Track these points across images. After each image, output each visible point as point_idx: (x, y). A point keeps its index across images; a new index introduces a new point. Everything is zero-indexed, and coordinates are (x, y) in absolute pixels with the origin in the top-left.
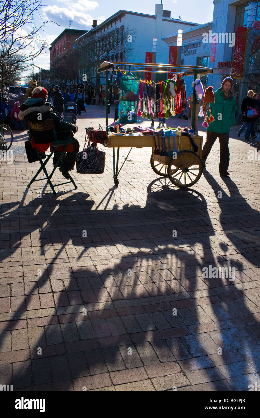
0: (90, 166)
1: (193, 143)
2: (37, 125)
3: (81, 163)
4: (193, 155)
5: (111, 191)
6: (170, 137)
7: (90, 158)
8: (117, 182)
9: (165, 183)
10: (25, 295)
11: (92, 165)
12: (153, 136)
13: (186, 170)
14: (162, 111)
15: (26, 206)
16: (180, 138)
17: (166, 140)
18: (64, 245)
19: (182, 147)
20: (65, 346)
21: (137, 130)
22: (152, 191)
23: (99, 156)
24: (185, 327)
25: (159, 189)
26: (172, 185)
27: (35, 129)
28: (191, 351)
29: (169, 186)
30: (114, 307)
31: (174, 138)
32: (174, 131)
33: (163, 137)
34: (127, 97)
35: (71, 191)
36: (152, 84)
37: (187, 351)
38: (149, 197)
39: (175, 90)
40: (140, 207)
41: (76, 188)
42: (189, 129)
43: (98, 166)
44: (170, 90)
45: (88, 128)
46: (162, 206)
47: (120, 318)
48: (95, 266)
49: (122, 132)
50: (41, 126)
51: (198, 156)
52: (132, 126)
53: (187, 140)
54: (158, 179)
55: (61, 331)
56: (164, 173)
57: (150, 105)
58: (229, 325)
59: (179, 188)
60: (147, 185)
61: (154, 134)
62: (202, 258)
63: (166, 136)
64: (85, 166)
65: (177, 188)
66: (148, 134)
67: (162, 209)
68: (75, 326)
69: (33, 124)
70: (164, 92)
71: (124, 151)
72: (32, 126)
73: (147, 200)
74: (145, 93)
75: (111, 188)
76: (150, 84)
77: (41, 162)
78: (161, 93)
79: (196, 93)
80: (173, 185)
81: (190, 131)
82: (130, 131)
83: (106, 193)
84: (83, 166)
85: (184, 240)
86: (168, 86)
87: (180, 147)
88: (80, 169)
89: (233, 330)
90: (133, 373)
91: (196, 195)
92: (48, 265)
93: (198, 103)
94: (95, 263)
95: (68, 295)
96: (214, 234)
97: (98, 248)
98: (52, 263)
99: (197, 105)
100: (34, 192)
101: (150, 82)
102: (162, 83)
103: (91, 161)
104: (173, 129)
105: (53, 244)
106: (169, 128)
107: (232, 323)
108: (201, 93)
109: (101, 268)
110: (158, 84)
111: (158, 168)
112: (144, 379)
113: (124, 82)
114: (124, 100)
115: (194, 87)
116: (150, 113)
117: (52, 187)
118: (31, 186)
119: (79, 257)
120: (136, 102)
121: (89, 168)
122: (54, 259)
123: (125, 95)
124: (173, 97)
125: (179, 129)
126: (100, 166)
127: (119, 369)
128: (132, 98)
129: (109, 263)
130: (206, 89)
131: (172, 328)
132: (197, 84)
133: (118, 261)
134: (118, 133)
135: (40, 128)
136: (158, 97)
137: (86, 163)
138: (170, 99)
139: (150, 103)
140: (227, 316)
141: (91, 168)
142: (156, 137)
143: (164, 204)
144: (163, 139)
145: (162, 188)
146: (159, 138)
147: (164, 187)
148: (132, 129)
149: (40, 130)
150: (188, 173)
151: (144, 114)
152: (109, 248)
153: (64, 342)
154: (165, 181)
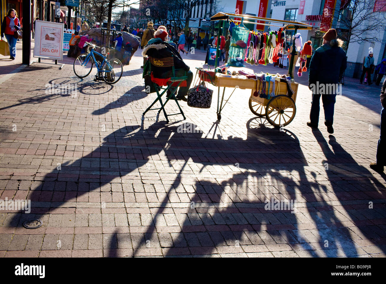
0: (199, 101)
1: (289, 89)
2: (159, 61)
3: (193, 97)
4: (289, 99)
5: (215, 125)
6: (270, 82)
7: (200, 94)
8: (219, 117)
9: (261, 122)
10: (166, 192)
11: (202, 100)
12: (256, 80)
13: (281, 112)
14: (263, 58)
15: (146, 130)
16: (278, 83)
17: (267, 84)
18: (186, 161)
19: (280, 91)
20: (205, 227)
21: (241, 73)
22: (250, 128)
23: (208, 93)
24: (291, 225)
25: (256, 126)
26: (267, 124)
27: (156, 65)
28: (298, 239)
29: (265, 125)
30: (236, 207)
31: (273, 83)
32: (274, 77)
33: (264, 81)
34: (237, 44)
35: (181, 121)
36: (258, 35)
37: (295, 239)
38: (248, 131)
39: (276, 41)
40: (243, 139)
41: (185, 118)
42: (286, 77)
43: (207, 101)
44: (271, 41)
45: (200, 68)
46: (262, 140)
47: (242, 214)
48: (215, 179)
49: (230, 74)
50: (162, 62)
51: (293, 100)
52: (237, 70)
53: (284, 86)
54: (255, 118)
55: (200, 217)
56: (260, 113)
57: (254, 52)
58: (324, 227)
59: (274, 127)
60: (246, 123)
61: (257, 78)
62: (299, 181)
63: (267, 81)
64: (195, 100)
65: (272, 127)
66: (252, 78)
67: (261, 142)
68: (209, 215)
69: (155, 60)
70: (267, 42)
71: (229, 90)
72: (154, 62)
73: (248, 134)
74: (251, 42)
75: (215, 122)
76: (256, 35)
77: (158, 94)
78: (265, 44)
79: (295, 45)
80: (269, 124)
81: (288, 78)
82: (235, 74)
83: (212, 126)
84: (194, 100)
85: (283, 167)
86: (271, 37)
87: (278, 91)
88: (191, 102)
89: (328, 230)
90: (258, 247)
91: (290, 134)
92: (178, 174)
93: (297, 54)
94: (215, 177)
95: (199, 196)
96: (307, 165)
97: (214, 166)
98: (180, 173)
99: (295, 56)
100: (150, 120)
101: (256, 33)
102: (266, 34)
103: (201, 97)
104: (273, 76)
105: (177, 160)
106: (268, 74)
107: (327, 226)
108: (300, 46)
109: (220, 181)
110: (262, 35)
111: (255, 109)
112: (266, 251)
113: (237, 32)
114: (234, 47)
115: (294, 40)
116: (253, 59)
117: (166, 116)
118: (145, 114)
119: (201, 171)
120: (244, 50)
121: (198, 102)
122: (181, 171)
123: (235, 42)
124: (273, 48)
125: (279, 76)
126: (208, 102)
127: (247, 244)
128: (241, 45)
129: (225, 177)
130: (305, 43)
131: (282, 224)
132: (297, 38)
133: (231, 177)
134: (226, 74)
135: (161, 65)
136: (262, 46)
137: (197, 98)
138: (270, 48)
139: (255, 51)
140: (323, 221)
141: (200, 103)
142: (258, 81)
143: (262, 138)
144: (264, 83)
145: (259, 126)
146: (260, 82)
147: (260, 125)
148: (237, 72)
149: (161, 66)
150: (283, 114)
151: (249, 60)
152: (223, 167)
153: (203, 224)
154: (261, 120)
